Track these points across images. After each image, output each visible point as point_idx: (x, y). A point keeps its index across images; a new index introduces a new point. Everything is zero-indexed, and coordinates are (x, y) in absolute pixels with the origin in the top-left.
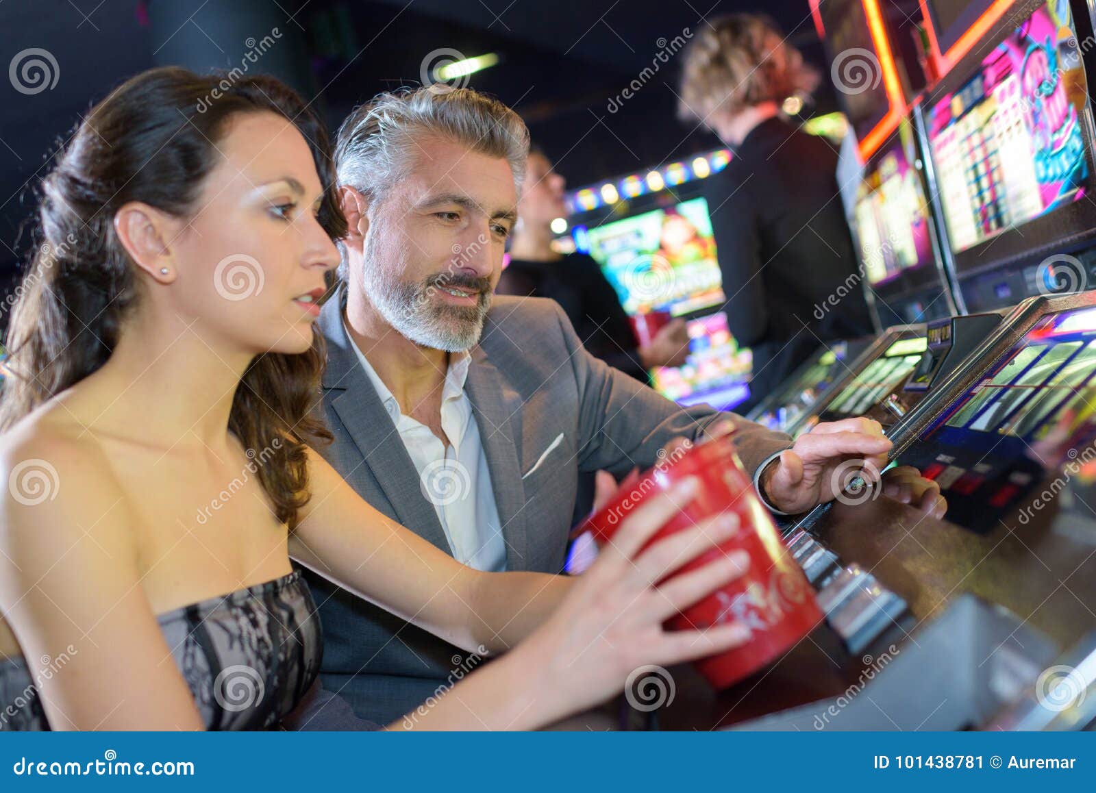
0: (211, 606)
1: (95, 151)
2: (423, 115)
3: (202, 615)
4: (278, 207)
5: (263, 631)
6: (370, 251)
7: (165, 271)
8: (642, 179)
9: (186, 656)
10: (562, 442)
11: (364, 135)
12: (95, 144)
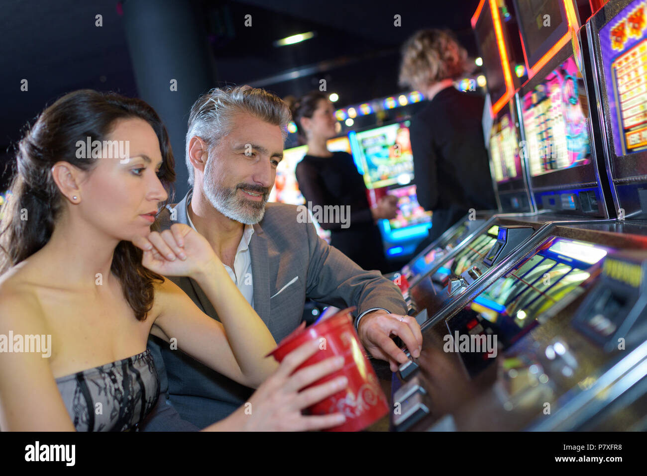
0: (91, 373)
1: (45, 133)
2: (238, 101)
3: (85, 377)
4: (136, 170)
5: (119, 385)
6: (208, 171)
7: (75, 198)
8: (396, 100)
9: (75, 398)
10: (296, 282)
11: (207, 110)
12: (45, 129)
